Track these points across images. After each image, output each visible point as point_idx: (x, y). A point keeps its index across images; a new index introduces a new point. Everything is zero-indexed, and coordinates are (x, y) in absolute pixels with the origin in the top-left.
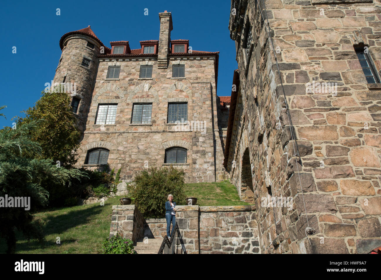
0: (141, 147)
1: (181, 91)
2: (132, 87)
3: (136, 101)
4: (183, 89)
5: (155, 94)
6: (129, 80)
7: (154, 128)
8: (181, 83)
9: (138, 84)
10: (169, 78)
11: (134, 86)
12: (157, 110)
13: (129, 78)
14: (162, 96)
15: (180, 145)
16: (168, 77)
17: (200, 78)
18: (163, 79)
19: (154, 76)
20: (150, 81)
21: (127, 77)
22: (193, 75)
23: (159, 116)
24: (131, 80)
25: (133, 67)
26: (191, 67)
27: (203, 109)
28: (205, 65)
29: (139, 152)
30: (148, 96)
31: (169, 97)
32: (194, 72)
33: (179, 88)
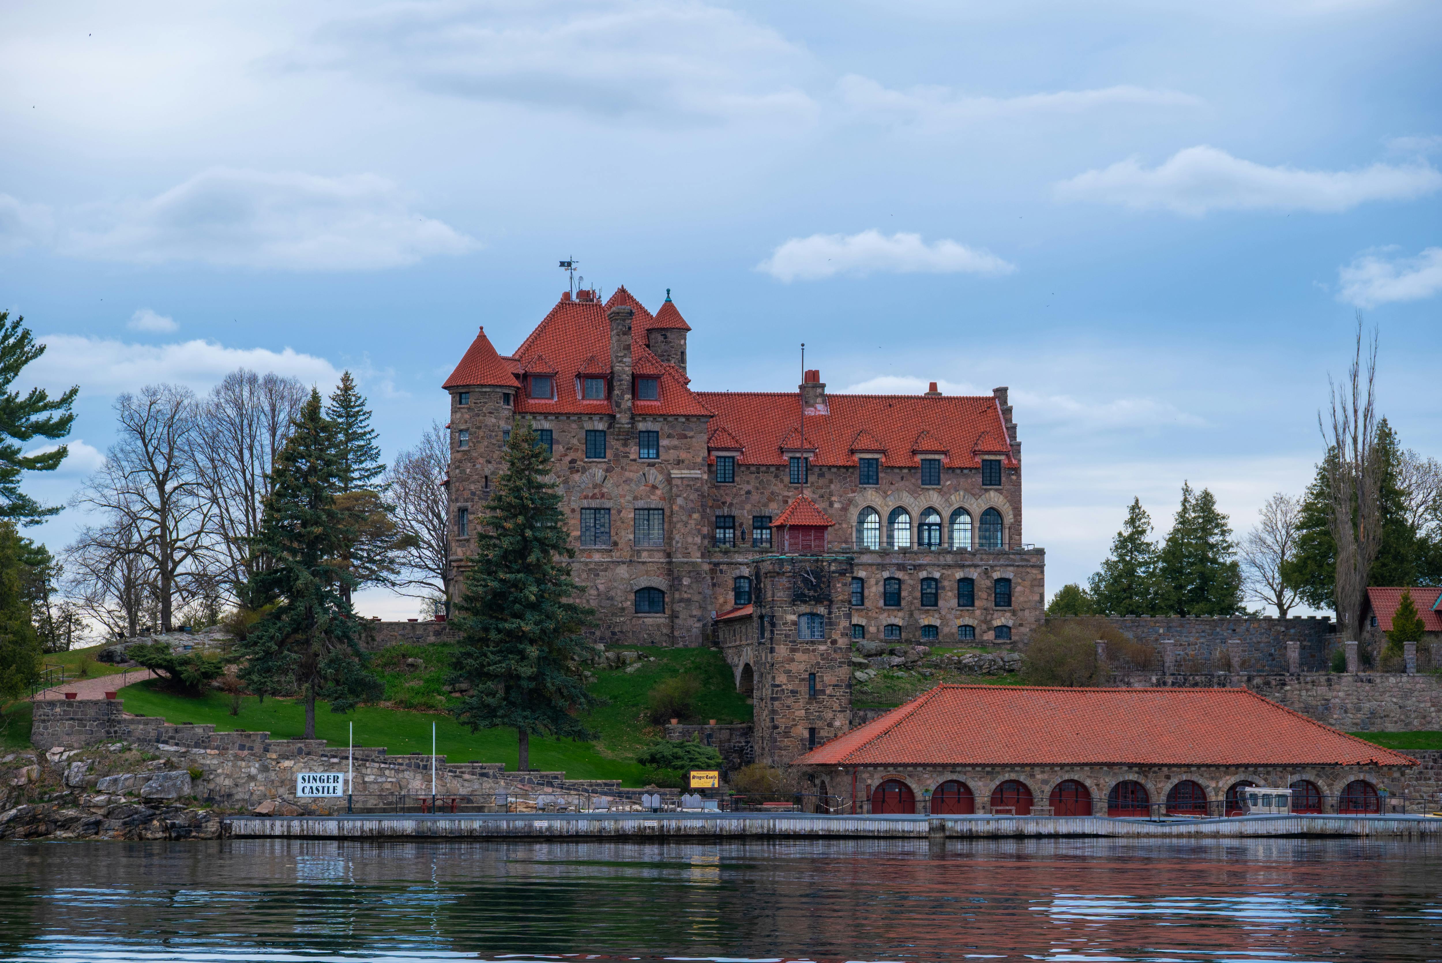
0: (601, 587)
1: (654, 487)
2: (576, 477)
3: (585, 503)
4: (657, 483)
5: (616, 492)
6: (570, 462)
7: (616, 555)
8: (653, 470)
9: (584, 470)
10: (635, 460)
11: (579, 474)
12: (619, 523)
13: (569, 458)
14: (625, 496)
15: (654, 585)
16: (632, 457)
17: (683, 462)
18: (624, 461)
19: (609, 454)
20: (604, 466)
21: (566, 455)
22: (672, 455)
23: (623, 533)
24: (573, 461)
25: (573, 434)
26: (669, 436)
27: (689, 527)
28: (691, 434)
29: (599, 595)
30: (603, 496)
31: (635, 498)
32: (675, 448)
33: (651, 480)
